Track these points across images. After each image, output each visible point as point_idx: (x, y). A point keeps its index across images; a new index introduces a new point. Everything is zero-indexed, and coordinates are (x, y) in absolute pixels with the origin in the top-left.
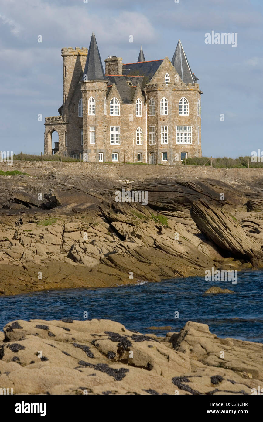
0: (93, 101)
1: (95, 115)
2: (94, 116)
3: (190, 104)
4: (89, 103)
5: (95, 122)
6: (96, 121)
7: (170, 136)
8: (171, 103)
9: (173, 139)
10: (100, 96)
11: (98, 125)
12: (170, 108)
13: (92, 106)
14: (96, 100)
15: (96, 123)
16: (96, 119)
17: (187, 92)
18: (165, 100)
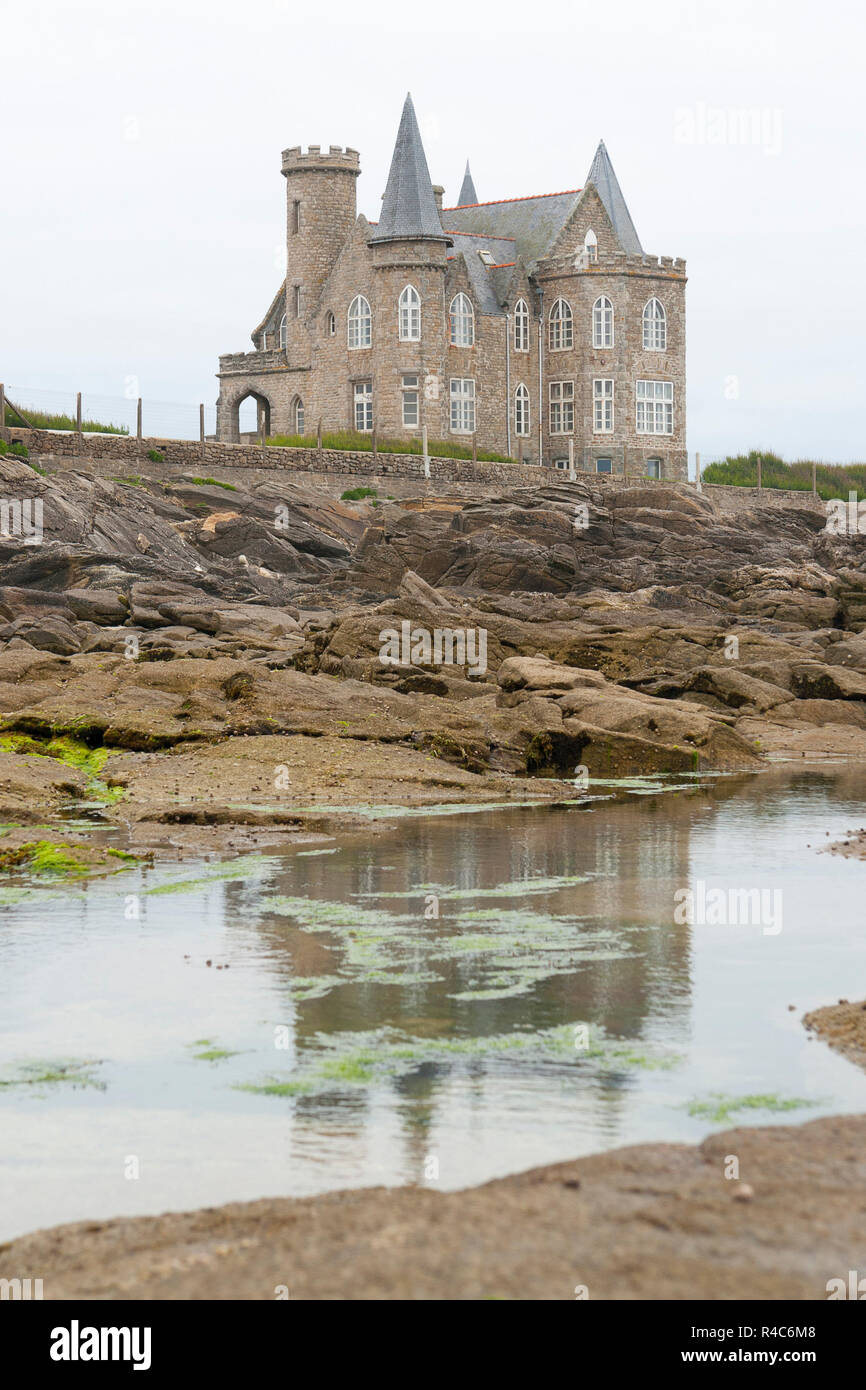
0: (414, 299)
1: (418, 340)
2: (415, 343)
3: (669, 319)
4: (402, 306)
5: (418, 362)
6: (422, 359)
7: (621, 410)
8: (624, 311)
9: (628, 419)
10: (433, 284)
11: (427, 370)
12: (620, 328)
13: (410, 313)
14: (421, 295)
15: (422, 365)
16: (421, 352)
17: (663, 283)
18: (607, 304)
